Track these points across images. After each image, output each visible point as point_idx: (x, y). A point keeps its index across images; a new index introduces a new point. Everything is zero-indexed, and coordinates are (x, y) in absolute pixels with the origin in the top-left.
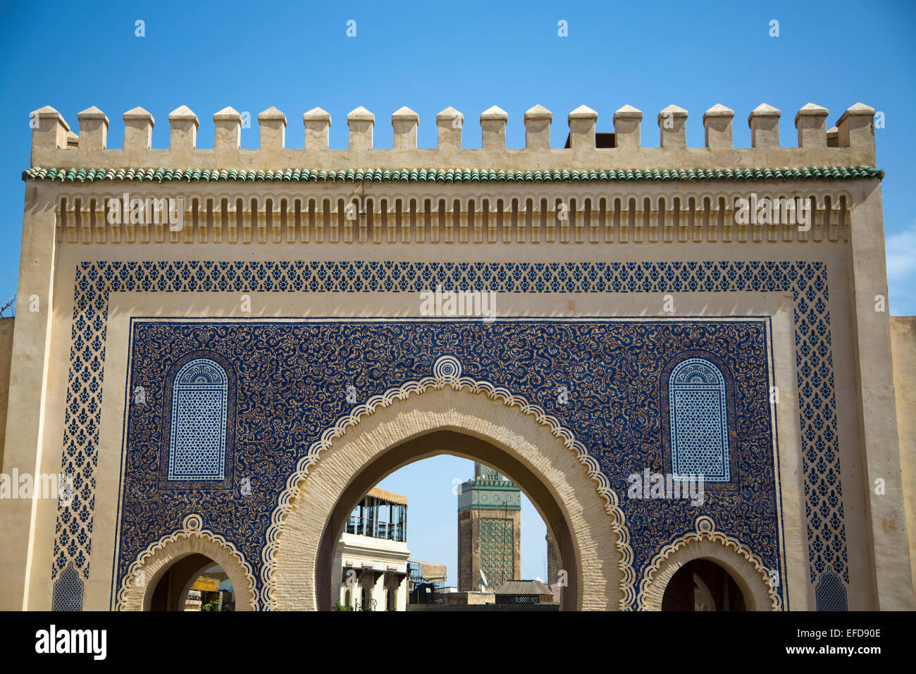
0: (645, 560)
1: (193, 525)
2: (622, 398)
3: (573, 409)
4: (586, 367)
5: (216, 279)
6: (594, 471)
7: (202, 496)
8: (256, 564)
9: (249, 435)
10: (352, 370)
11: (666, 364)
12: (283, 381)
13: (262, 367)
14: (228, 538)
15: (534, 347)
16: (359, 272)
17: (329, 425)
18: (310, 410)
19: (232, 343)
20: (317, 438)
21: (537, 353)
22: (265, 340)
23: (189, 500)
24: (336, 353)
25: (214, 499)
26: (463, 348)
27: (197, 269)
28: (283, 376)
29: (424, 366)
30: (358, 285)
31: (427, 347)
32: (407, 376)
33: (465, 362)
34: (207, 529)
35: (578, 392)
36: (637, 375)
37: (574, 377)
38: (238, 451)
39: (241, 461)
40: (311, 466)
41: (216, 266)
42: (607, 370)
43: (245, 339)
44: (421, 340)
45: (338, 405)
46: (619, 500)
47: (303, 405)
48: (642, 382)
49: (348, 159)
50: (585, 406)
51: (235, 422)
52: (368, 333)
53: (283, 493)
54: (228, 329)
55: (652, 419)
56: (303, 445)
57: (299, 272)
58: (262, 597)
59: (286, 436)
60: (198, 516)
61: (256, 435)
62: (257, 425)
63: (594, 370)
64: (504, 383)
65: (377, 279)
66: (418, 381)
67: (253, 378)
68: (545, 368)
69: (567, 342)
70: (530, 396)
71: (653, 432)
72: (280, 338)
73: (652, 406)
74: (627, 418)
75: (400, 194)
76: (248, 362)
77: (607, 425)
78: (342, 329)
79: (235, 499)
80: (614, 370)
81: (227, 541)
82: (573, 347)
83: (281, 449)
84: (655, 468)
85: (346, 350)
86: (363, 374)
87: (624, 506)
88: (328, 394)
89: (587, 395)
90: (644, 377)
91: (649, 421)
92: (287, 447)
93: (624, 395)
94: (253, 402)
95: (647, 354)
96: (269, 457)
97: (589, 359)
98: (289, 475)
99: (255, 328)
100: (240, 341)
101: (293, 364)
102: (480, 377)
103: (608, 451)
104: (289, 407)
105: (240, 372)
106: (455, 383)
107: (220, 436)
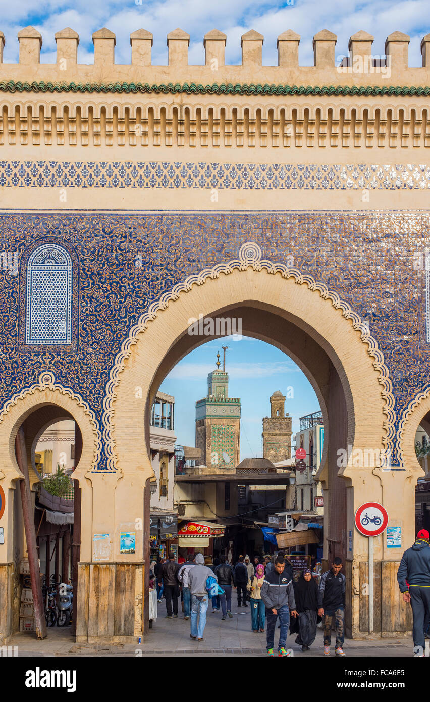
0: (403, 404)
1: (47, 380)
3: (351, 286)
5: (59, 177)
6: (365, 336)
7: (54, 357)
8: (98, 411)
9: (90, 307)
10: (173, 254)
12: (117, 263)
13: (99, 251)
14: (76, 391)
15: (320, 235)
16: (178, 172)
17: (154, 299)
18: (139, 287)
19: (75, 231)
20: (145, 310)
21: (322, 240)
22: (101, 229)
23: (43, 360)
24: (160, 240)
25: (63, 359)
26: (263, 236)
27: (44, 167)
28: (116, 259)
29: (231, 251)
30: (177, 182)
31: (233, 235)
32: (217, 259)
33: (264, 247)
34: (59, 383)
35: (355, 272)
36: (401, 258)
37: (351, 259)
38: (82, 321)
39: (84, 329)
40: (141, 332)
41: (59, 165)
43: (85, 228)
44: (229, 229)
45: (161, 283)
46: (385, 358)
47: (134, 282)
49: (168, 74)
50: (361, 284)
51: (78, 297)
52: (186, 223)
53: (119, 355)
54: (71, 219)
55: (412, 293)
56: (134, 316)
57: (129, 171)
58: (104, 437)
59: (120, 308)
60: (51, 373)
61: (95, 307)
62: (96, 299)
63: (368, 254)
64: (296, 265)
65: (192, 177)
66: (227, 263)
67: (92, 261)
68: (328, 252)
69: (346, 231)
70: (317, 275)
71: (413, 305)
72: (114, 227)
73: (412, 282)
75: (213, 104)
76: (88, 247)
77: (377, 299)
78: (164, 219)
79: (81, 359)
81: (75, 393)
82: (351, 235)
83: (116, 319)
84: (413, 332)
85: (168, 237)
86: (182, 257)
87: (389, 363)
88: (153, 274)
89: (362, 275)
91: (410, 296)
92: (121, 318)
93: (391, 274)
94: (92, 279)
96: (107, 325)
97: (364, 245)
98: (123, 341)
99: (93, 219)
100: (80, 229)
101: (125, 249)
102: (277, 260)
103: (377, 319)
104: (122, 285)
105: (82, 255)
106: (256, 265)
107: (66, 308)
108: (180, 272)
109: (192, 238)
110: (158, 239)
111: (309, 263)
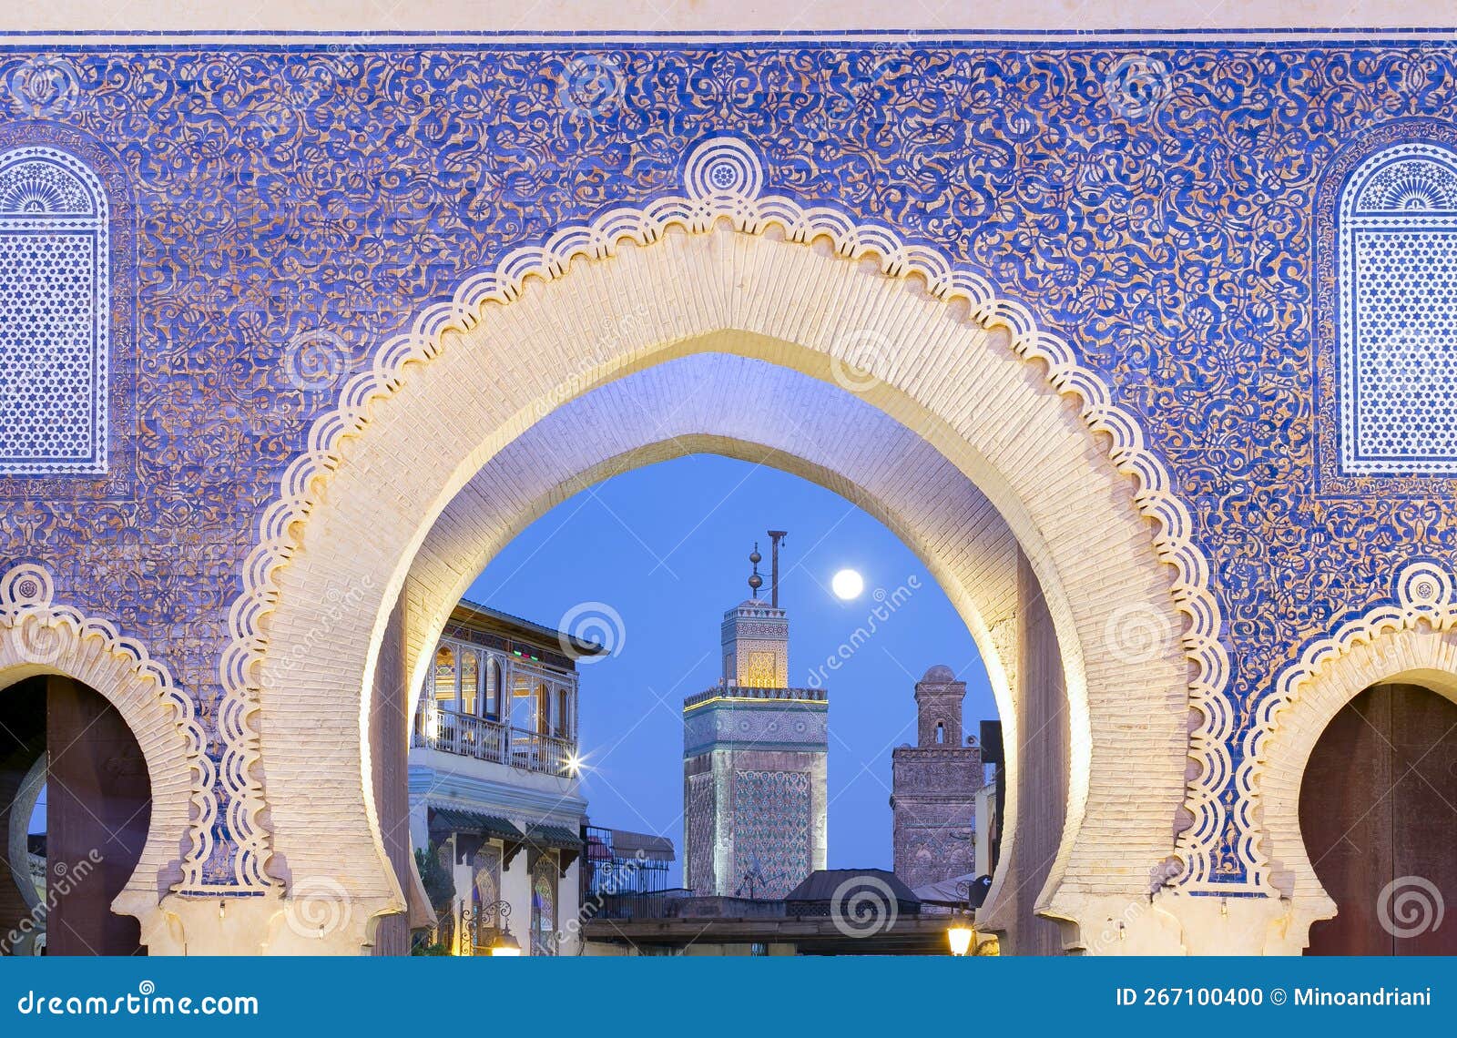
0: (1259, 678)
1: (29, 591)
2: (1207, 253)
3: (1074, 283)
4: (1111, 169)
6: (1127, 450)
7: (51, 517)
8: (204, 695)
9: (174, 353)
10: (456, 176)
11: (1331, 157)
12: (265, 206)
13: (202, 168)
14: (126, 626)
15: (965, 114)
17: (394, 326)
19: (119, 101)
20: (361, 361)
21: (975, 130)
22: (209, 95)
24: (411, 132)
25: (82, 523)
26: (767, 119)
28: (263, 194)
29: (657, 166)
31: (664, 115)
32: (610, 195)
33: (772, 152)
34: (68, 601)
35: (1088, 236)
36: (1252, 190)
37: (1077, 194)
38: (145, 396)
39: (154, 425)
40: (348, 437)
42: (1168, 177)
43: (152, 93)
44: (650, 96)
45: (417, 271)
46: (1194, 525)
47: (321, 272)
48: (1265, 207)
50: (1108, 275)
51: (132, 319)
52: (501, 76)
53: (272, 508)
55: (1291, 307)
58: (223, 778)
61: (191, 354)
62: (193, 326)
63: (1134, 177)
64: (882, 211)
66: (641, 207)
67: (178, 200)
68: (998, 172)
69: (1058, 98)
70: (954, 246)
71: (1293, 344)
72: (251, 89)
73: (1291, 272)
74: (1222, 305)
76: (163, 156)
77: (1168, 323)
78: (426, 63)
79: (142, 523)
80: (1190, 177)
81: (124, 633)
82: (1075, 112)
84: (1294, 437)
85: (438, 121)
86: (487, 188)
87: (1206, 540)
88: (389, 243)
89: (1111, 244)
90: (1272, 194)
91: (1282, 313)
93: (1215, 244)
94: (182, 264)
95: (1281, 130)
96: (231, 411)
97: (1121, 146)
98: (287, 462)
99: (182, 61)
100: (138, 97)
101: (290, 161)
102: (815, 196)
103: (1166, 394)
104: (281, 278)
105: (143, 182)
106: (745, 215)
107: (90, 357)
108: (480, 237)
109: (520, 125)
110: (402, 129)
111: (930, 207)
